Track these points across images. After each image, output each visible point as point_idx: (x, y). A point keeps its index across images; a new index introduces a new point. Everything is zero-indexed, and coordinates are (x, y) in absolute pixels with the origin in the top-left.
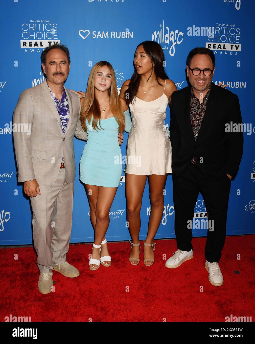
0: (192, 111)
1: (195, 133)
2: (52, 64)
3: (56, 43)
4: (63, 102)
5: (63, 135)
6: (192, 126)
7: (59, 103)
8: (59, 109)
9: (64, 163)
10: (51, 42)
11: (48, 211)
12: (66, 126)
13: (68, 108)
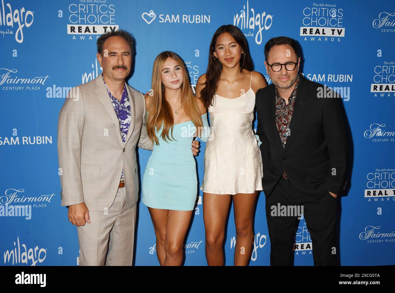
0: (277, 113)
1: (284, 140)
2: (111, 56)
3: (113, 29)
4: (123, 102)
5: (123, 145)
6: (278, 132)
7: (118, 104)
8: (117, 111)
9: (124, 181)
10: (107, 27)
11: (101, 245)
12: (126, 133)
13: (129, 110)
